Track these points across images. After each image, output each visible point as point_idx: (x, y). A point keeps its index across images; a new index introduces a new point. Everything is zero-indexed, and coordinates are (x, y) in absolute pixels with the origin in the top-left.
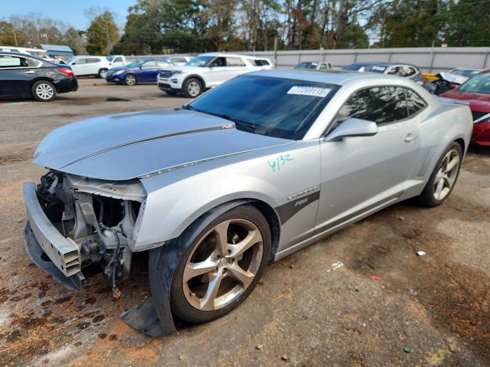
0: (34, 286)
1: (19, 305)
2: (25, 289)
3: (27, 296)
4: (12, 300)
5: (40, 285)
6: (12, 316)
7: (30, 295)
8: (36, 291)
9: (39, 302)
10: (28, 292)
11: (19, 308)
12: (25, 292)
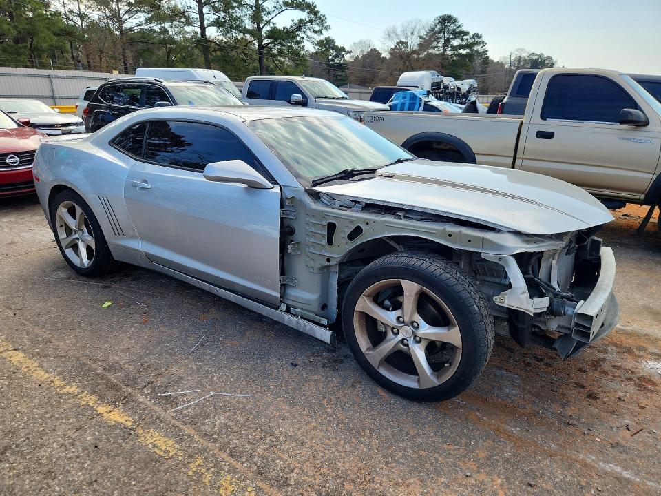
0: (606, 373)
1: (630, 366)
2: (616, 374)
3: (618, 368)
4: (633, 373)
5: (599, 369)
6: (638, 362)
7: (614, 367)
8: (606, 366)
9: (608, 357)
10: (614, 370)
11: (629, 363)
12: (618, 373)
